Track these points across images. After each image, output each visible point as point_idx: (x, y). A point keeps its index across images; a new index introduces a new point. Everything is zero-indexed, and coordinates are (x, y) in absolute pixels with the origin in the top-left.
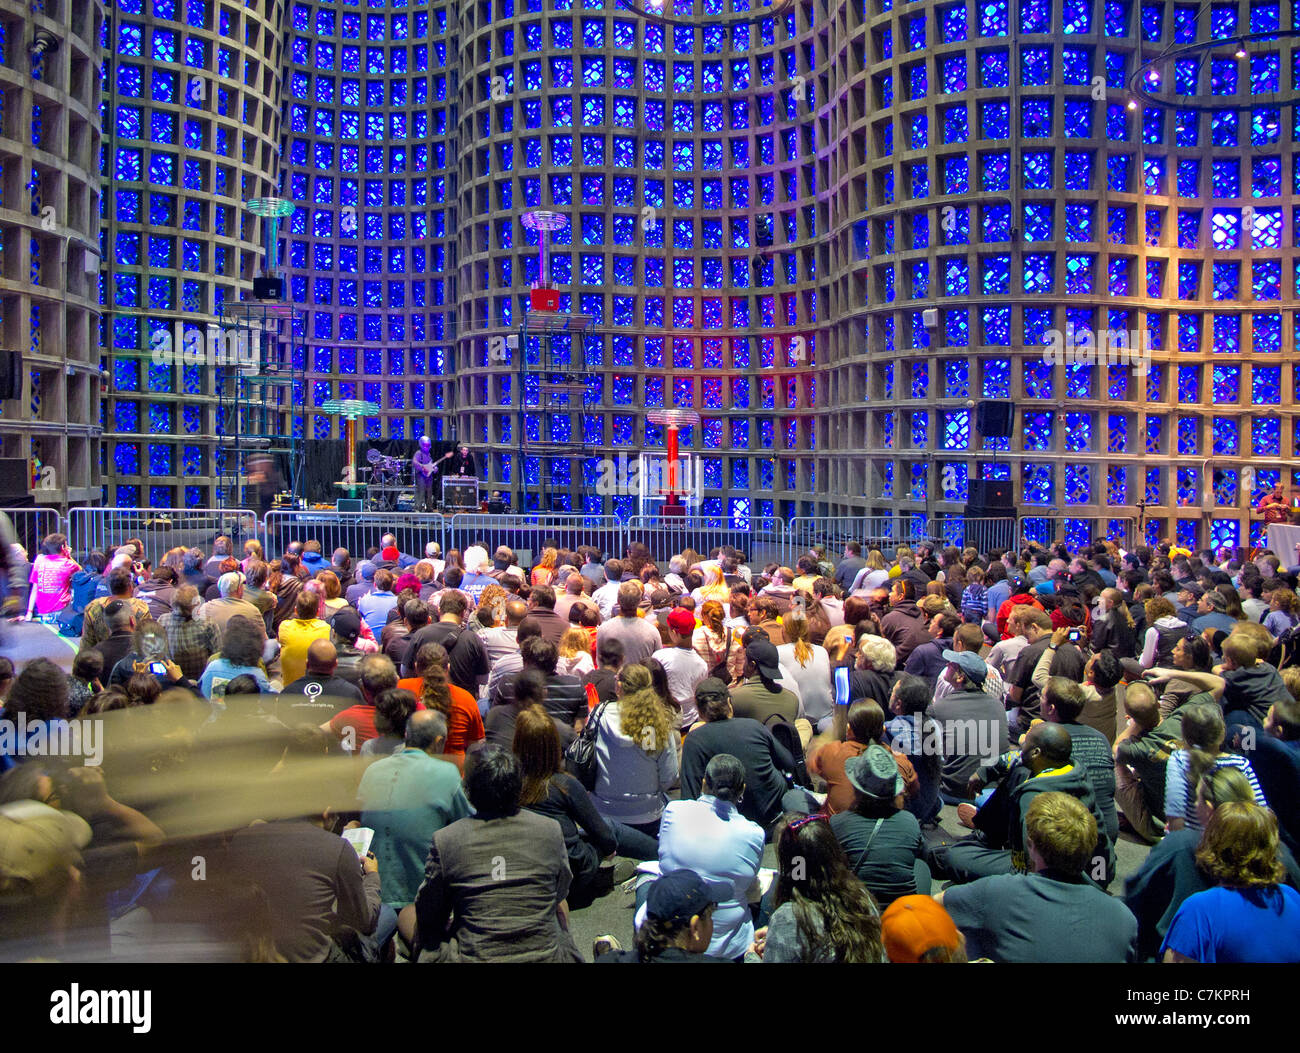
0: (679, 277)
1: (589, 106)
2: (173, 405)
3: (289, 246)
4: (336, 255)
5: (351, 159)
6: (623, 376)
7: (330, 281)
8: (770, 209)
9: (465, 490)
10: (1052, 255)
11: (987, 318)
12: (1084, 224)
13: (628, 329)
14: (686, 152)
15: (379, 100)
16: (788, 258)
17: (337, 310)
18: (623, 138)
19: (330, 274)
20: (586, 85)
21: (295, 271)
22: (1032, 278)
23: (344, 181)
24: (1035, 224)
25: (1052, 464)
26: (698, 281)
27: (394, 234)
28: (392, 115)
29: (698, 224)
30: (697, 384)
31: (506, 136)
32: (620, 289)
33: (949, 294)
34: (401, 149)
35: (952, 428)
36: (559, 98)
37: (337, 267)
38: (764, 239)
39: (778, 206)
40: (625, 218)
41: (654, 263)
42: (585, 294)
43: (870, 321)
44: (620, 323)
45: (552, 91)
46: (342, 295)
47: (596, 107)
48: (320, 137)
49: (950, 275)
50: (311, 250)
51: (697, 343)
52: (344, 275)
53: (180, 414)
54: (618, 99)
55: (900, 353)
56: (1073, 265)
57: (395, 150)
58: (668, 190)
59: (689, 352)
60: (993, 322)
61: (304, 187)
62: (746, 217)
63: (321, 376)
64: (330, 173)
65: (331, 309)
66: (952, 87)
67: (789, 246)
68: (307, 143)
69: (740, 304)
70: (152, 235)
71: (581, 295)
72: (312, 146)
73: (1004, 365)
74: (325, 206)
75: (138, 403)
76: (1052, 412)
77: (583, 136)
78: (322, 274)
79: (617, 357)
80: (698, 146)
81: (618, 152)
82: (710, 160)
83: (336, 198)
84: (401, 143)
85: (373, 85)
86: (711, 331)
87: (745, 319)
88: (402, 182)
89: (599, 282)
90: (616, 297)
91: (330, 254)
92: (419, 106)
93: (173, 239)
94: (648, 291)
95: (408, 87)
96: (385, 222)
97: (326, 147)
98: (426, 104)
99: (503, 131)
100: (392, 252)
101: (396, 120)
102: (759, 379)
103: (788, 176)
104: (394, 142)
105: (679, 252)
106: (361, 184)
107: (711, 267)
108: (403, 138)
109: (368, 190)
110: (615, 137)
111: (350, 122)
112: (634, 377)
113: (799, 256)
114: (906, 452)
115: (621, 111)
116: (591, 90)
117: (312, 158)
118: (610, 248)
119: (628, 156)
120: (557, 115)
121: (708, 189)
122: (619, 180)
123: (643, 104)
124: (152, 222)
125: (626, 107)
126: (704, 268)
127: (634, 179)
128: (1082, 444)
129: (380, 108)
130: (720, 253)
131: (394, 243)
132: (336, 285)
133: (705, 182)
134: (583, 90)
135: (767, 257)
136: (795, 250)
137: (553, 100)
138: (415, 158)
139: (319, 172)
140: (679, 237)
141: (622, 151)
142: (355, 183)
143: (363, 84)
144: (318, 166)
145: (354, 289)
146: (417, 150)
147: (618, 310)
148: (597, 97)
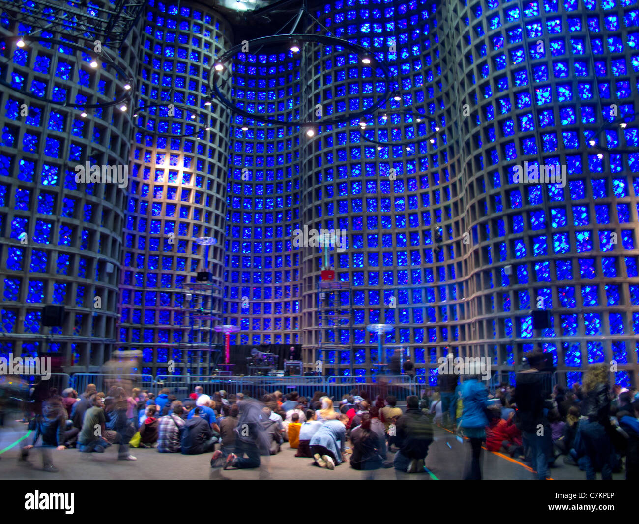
0: (400, 261)
1: (355, 186)
2: (169, 330)
3: (231, 258)
4: (252, 261)
5: (260, 218)
6: (374, 310)
7: (249, 273)
8: (440, 224)
9: (295, 367)
10: (568, 233)
11: (537, 267)
12: (584, 215)
13: (376, 287)
14: (401, 202)
15: (272, 192)
16: (450, 247)
17: (252, 286)
18: (371, 199)
19: (249, 270)
20: (353, 176)
21: (233, 269)
22: (559, 245)
23: (256, 228)
24: (558, 218)
25: (579, 342)
26: (409, 262)
27: (278, 250)
28: (277, 198)
29: (407, 235)
30: (410, 311)
31: (319, 202)
32: (371, 268)
33: (518, 257)
34: (280, 212)
35: (524, 327)
36: (342, 183)
37: (252, 266)
38: (439, 239)
39: (444, 223)
40: (373, 235)
41: (387, 255)
42: (356, 272)
43: (482, 274)
44: (372, 284)
45: (338, 180)
46: (254, 278)
47: (358, 186)
48: (246, 210)
49: (517, 248)
50: (241, 259)
51: (410, 292)
52: (255, 270)
53: (172, 334)
54: (368, 181)
55: (496, 289)
56: (580, 237)
57: (278, 213)
58: (393, 220)
59: (406, 296)
60: (540, 270)
61: (238, 232)
62: (429, 230)
63: (244, 316)
64: (250, 225)
65: (249, 285)
66: (510, 157)
67: (449, 241)
68: (239, 212)
69: (429, 271)
70: (164, 256)
71: (353, 272)
72: (242, 214)
73: (548, 291)
74: (248, 240)
75: (153, 329)
76: (577, 314)
77: (352, 199)
78: (246, 270)
79: (371, 301)
80: (406, 199)
81: (368, 205)
82: (412, 205)
83: (253, 235)
84: (280, 209)
85: (269, 186)
86: (417, 285)
87: (431, 278)
88: (281, 227)
89: (361, 266)
90: (370, 272)
91: (249, 261)
92: (288, 193)
93: (172, 257)
94: (385, 268)
95: (284, 185)
96: (274, 245)
97: (248, 214)
98: (291, 192)
99: (318, 200)
100: (277, 258)
101: (279, 199)
102: (440, 307)
103: (447, 208)
104: (278, 209)
105: (399, 249)
106: (263, 230)
107: (415, 255)
108: (281, 208)
109: (267, 231)
110: (367, 199)
111: (259, 202)
112: (379, 309)
113: (454, 245)
114: (502, 340)
115: (370, 186)
116: (356, 178)
117: (242, 219)
118: (366, 249)
119: (374, 206)
120: (340, 191)
121: (412, 218)
122: (369, 218)
123: (379, 182)
124: (164, 250)
125: (372, 184)
126: (412, 255)
127: (377, 216)
128: (596, 330)
129: (272, 195)
130: (418, 247)
131: (277, 254)
132: (252, 274)
133: (410, 215)
134: (352, 179)
135: (440, 248)
136: (452, 243)
137: (339, 184)
138: (287, 216)
139: (245, 225)
140: (399, 241)
141: (371, 204)
142: (261, 228)
143: (265, 186)
144: (245, 222)
145: (260, 276)
146: (287, 212)
147: (371, 278)
148: (359, 181)
